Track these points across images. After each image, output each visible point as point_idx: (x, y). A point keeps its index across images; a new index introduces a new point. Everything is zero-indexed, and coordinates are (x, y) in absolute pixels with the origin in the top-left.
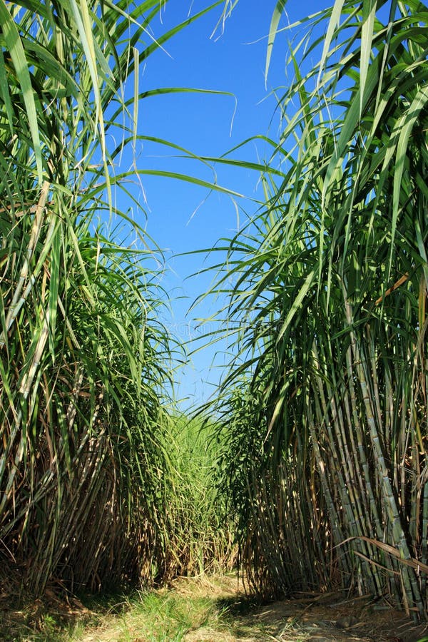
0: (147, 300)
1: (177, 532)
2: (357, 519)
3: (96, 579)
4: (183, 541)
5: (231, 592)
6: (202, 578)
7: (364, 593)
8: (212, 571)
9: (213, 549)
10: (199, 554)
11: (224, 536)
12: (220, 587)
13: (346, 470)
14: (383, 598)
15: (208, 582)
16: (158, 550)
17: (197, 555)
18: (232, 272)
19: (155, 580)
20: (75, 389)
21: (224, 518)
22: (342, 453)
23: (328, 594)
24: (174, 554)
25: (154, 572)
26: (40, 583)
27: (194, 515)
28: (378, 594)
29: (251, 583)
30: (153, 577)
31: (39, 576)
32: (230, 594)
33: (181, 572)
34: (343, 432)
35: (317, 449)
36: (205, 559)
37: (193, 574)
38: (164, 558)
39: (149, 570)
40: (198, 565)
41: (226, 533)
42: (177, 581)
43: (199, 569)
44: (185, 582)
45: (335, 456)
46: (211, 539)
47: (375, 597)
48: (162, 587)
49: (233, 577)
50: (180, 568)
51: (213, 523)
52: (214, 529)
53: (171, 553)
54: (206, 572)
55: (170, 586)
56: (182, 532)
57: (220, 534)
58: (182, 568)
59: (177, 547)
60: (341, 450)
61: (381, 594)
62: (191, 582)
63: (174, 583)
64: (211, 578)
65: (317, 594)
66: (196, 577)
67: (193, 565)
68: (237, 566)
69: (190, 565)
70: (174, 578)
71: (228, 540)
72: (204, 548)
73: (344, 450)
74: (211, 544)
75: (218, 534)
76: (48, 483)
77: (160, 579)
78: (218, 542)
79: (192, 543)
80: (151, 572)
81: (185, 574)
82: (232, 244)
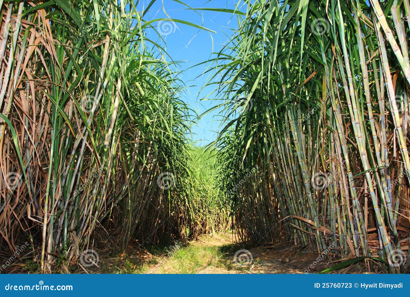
0: (173, 88)
1: (199, 211)
2: (292, 205)
3: (156, 238)
4: (202, 216)
5: (230, 242)
6: (214, 234)
7: (298, 244)
8: (219, 231)
9: (219, 219)
10: (212, 222)
11: (225, 212)
12: (223, 239)
13: (286, 179)
14: (307, 247)
15: (217, 237)
16: (190, 220)
17: (211, 223)
18: (219, 72)
19: (189, 237)
20: (137, 139)
21: (224, 203)
22: (284, 170)
23: (279, 244)
24: (198, 223)
25: (188, 232)
26: (125, 242)
27: (208, 202)
28: (304, 244)
29: (240, 237)
30: (188, 235)
31: (124, 238)
32: (229, 243)
33: (203, 232)
34: (284, 158)
35: (271, 167)
36: (215, 225)
37: (209, 233)
38: (192, 225)
39: (185, 231)
40: (211, 228)
41: (226, 211)
42: (201, 236)
43: (212, 230)
44: (205, 237)
45: (281, 171)
46: (218, 214)
47: (303, 246)
48: (192, 240)
49: (230, 233)
50: (202, 230)
51: (219, 206)
52: (219, 209)
53: (196, 222)
54: (216, 231)
55: (197, 240)
56: (202, 211)
57: (223, 211)
58: (203, 230)
59: (200, 219)
60: (284, 168)
61: (306, 245)
62: (208, 237)
63: (199, 238)
64: (219, 235)
65: (274, 243)
66: (211, 234)
67: (209, 228)
68: (232, 227)
69: (207, 228)
70: (199, 235)
71: (227, 214)
72: (214, 219)
73: (285, 168)
74: (218, 217)
75: (222, 211)
76: (125, 190)
77: (191, 237)
78: (222, 216)
79: (208, 216)
80: (186, 232)
81: (205, 233)
82: (219, 56)
